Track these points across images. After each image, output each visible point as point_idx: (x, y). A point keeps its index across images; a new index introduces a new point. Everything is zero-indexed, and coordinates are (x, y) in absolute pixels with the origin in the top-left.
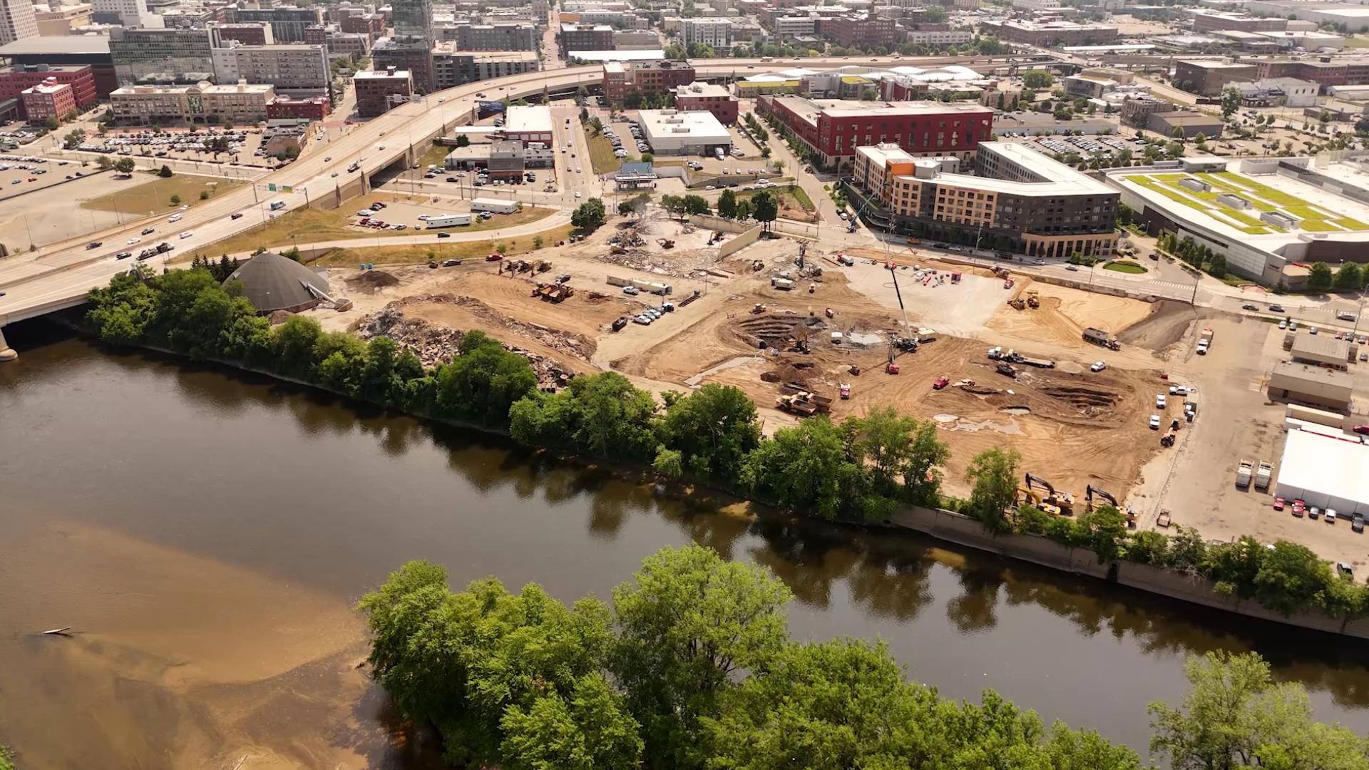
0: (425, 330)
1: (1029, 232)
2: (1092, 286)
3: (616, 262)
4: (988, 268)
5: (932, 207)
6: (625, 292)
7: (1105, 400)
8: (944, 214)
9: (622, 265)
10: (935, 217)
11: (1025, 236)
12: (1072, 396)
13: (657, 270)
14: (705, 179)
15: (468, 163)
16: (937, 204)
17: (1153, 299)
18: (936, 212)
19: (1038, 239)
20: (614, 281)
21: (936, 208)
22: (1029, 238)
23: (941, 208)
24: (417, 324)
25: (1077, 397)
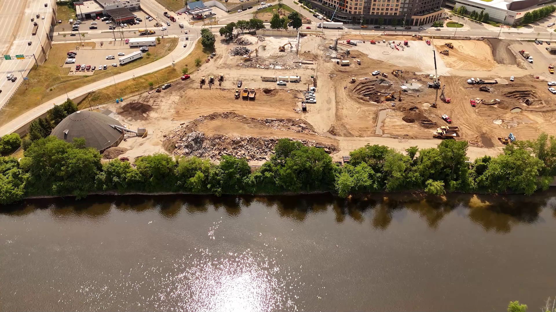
0: (228, 141)
1: (415, 15)
2: (456, 37)
3: (251, 67)
4: (410, 35)
5: (370, 9)
6: (278, 84)
7: (527, 94)
8: (376, 11)
9: (255, 67)
10: (371, 14)
11: (413, 17)
12: (514, 95)
13: (277, 67)
14: (233, 7)
15: (92, 15)
16: (372, 7)
17: (482, 39)
18: (371, 11)
19: (419, 17)
20: (266, 79)
21: (371, 9)
22: (414, 17)
23: (374, 9)
24: (220, 138)
25: (515, 95)
